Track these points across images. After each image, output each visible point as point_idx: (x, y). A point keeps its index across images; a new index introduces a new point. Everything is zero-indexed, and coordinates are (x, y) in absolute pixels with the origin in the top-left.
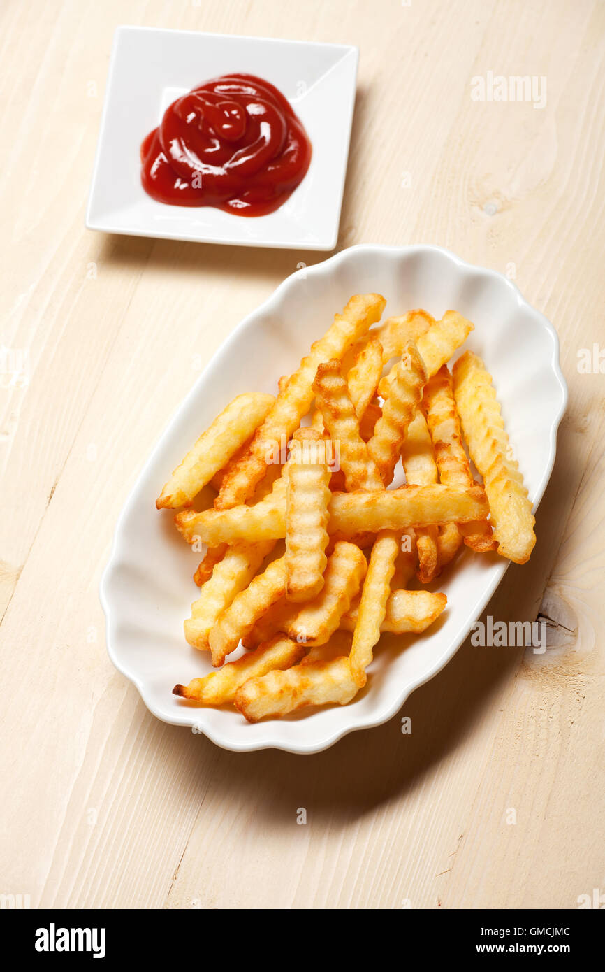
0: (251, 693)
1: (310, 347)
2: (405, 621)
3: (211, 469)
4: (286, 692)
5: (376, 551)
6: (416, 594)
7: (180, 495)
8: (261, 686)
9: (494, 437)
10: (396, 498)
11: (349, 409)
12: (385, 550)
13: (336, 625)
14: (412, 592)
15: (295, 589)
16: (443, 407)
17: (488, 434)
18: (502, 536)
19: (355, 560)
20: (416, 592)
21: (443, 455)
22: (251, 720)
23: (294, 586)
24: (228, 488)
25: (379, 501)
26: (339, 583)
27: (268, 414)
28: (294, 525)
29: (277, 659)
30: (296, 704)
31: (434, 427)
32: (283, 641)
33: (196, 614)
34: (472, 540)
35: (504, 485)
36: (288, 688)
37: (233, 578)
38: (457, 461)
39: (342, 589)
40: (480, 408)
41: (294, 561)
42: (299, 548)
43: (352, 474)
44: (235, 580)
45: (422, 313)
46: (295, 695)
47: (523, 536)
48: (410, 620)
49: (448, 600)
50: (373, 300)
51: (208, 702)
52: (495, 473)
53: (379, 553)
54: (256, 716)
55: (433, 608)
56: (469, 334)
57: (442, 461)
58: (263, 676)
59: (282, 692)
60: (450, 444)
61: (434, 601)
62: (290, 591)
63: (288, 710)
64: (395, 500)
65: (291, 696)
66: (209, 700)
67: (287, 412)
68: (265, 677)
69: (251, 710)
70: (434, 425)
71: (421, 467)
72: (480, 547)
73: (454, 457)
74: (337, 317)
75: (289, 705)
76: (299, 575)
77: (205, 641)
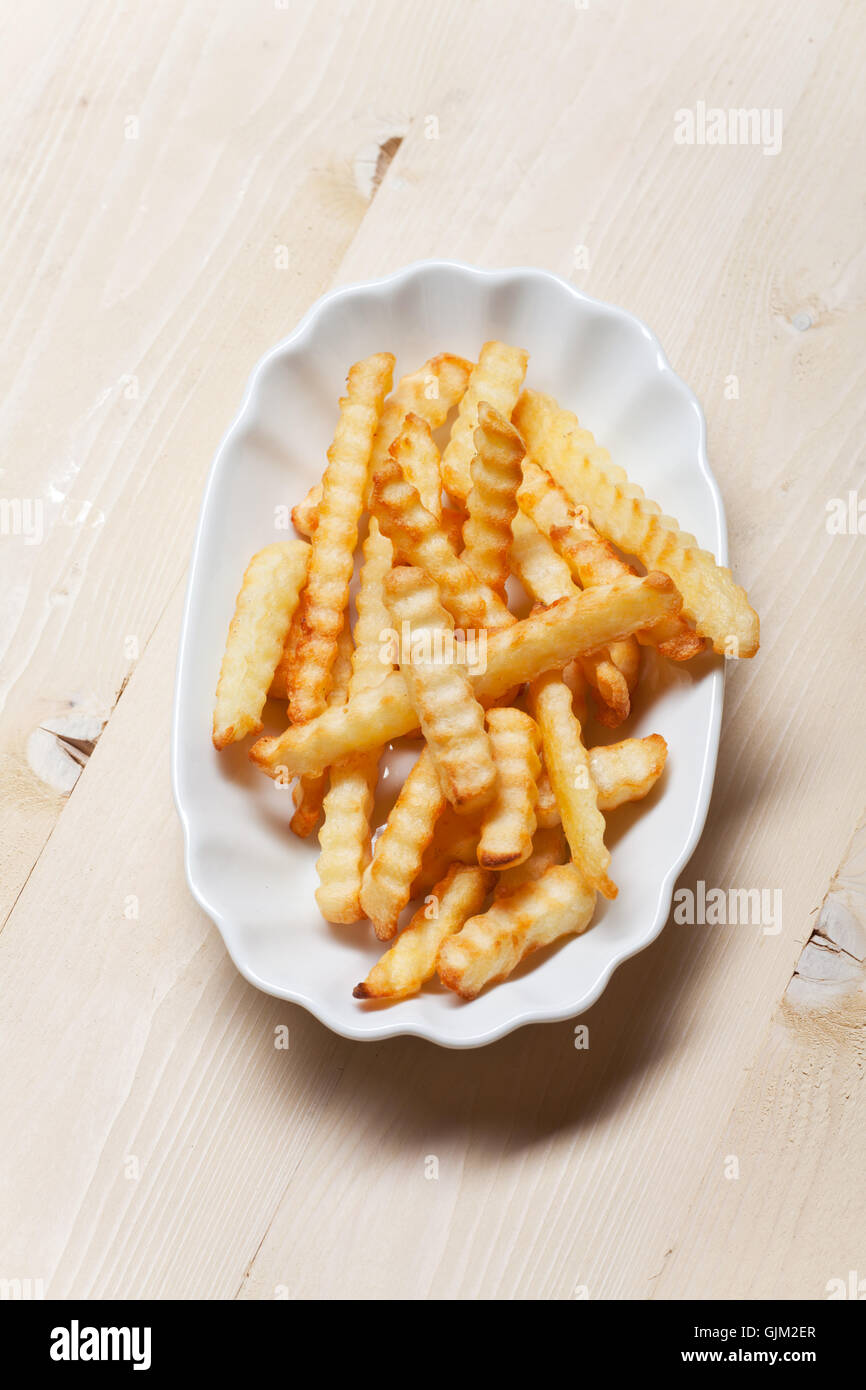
0: (456, 960)
1: (326, 457)
2: (621, 789)
3: (267, 671)
4: (504, 943)
5: (544, 706)
6: (622, 747)
7: (244, 720)
8: (465, 945)
9: (630, 496)
10: (549, 624)
11: (430, 523)
12: (557, 701)
13: (534, 826)
14: (614, 746)
15: (469, 795)
16: (533, 479)
17: (619, 495)
18: (714, 628)
19: (525, 729)
20: (619, 745)
21: (568, 543)
22: (466, 998)
23: (466, 792)
24: (299, 689)
25: (527, 637)
26: (517, 769)
27: (310, 568)
28: (431, 706)
29: (465, 901)
30: (520, 953)
31: (533, 510)
32: (461, 872)
33: (327, 877)
34: (669, 647)
35: (682, 558)
36: (504, 936)
37: (357, 810)
38: (593, 546)
39: (525, 773)
40: (587, 462)
41: (450, 757)
42: (448, 739)
43: (466, 612)
44: (361, 811)
45: (449, 359)
46: (516, 941)
47: (742, 617)
48: (629, 785)
49: (666, 741)
50: (381, 363)
51: (405, 993)
52: (658, 545)
53: (550, 707)
54: (474, 989)
55: (653, 758)
56: (526, 366)
57: (573, 553)
58: (459, 931)
59: (498, 944)
60: (571, 527)
61: (650, 748)
62: (461, 801)
63: (512, 966)
64: (549, 628)
65: (512, 945)
66: (404, 989)
67: (333, 556)
68: (463, 931)
69: (465, 984)
70: (531, 507)
71: (547, 571)
72: (684, 653)
73: (587, 541)
74: (343, 403)
75: (510, 958)
76: (466, 776)
77: (357, 908)
